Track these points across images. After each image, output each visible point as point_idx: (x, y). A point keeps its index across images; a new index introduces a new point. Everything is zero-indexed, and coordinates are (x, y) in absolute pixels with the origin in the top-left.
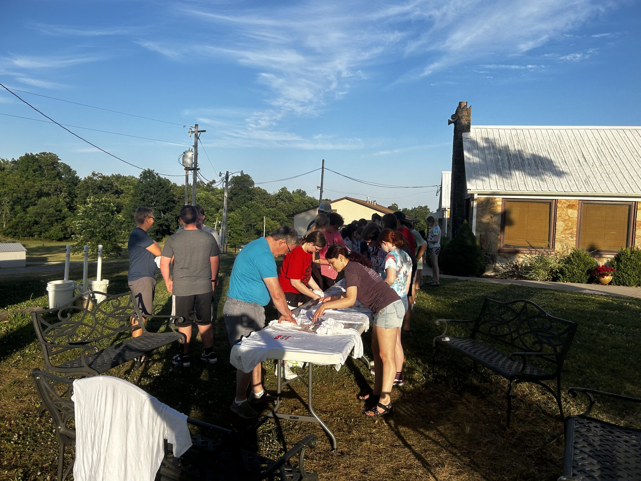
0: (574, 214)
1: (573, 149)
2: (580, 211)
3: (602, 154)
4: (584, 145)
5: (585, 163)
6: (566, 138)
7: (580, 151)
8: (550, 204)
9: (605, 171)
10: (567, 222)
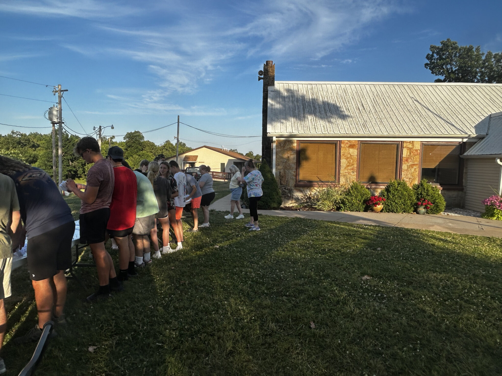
0: (354, 152)
1: (355, 100)
2: (359, 150)
3: (377, 103)
4: (364, 96)
5: (363, 111)
6: (350, 91)
7: (360, 101)
8: (336, 145)
9: (379, 117)
10: (349, 160)
